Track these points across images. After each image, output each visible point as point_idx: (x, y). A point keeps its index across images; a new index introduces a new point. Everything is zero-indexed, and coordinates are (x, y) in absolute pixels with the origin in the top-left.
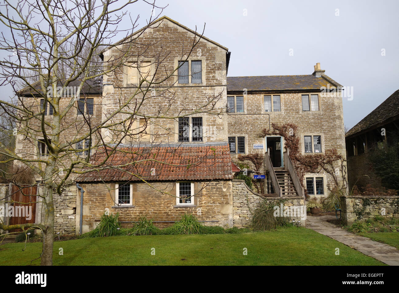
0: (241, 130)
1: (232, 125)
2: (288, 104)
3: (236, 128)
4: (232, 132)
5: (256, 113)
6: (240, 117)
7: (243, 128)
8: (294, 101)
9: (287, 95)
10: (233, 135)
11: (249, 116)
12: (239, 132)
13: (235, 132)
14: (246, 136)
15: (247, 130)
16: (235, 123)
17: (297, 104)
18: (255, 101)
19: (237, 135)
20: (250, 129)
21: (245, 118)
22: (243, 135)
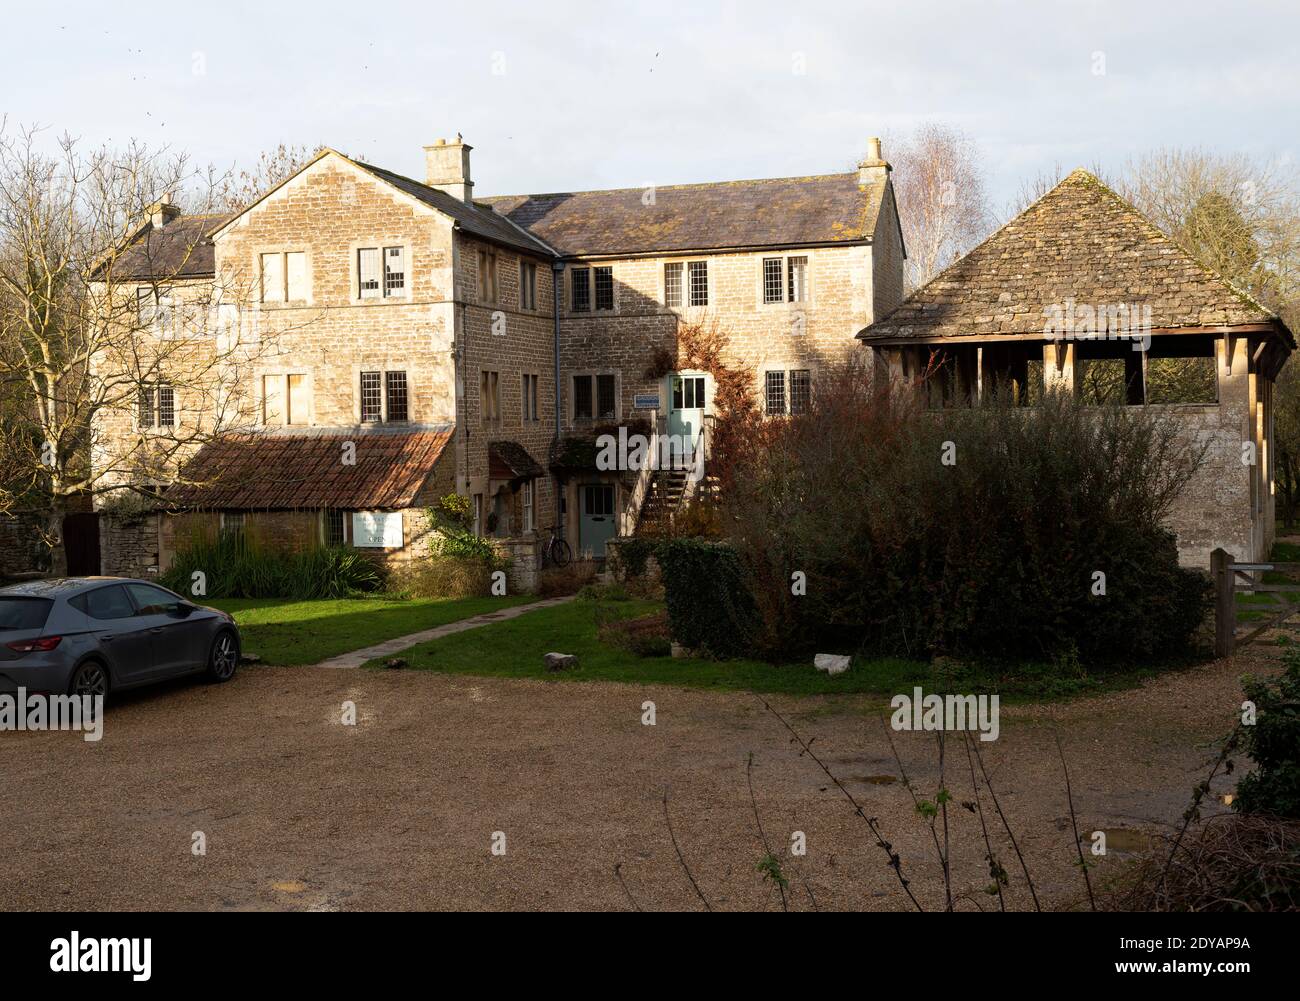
0: (606, 358)
1: (583, 346)
2: (727, 286)
3: (593, 354)
4: (583, 364)
5: (643, 311)
6: (602, 324)
7: (610, 353)
8: (741, 277)
9: (723, 261)
10: (587, 371)
11: (625, 320)
12: (599, 363)
13: (590, 365)
14: (619, 374)
15: (621, 357)
16: (591, 339)
17: (750, 285)
18: (642, 278)
19: (595, 372)
20: (627, 355)
21: (616, 325)
22: (610, 371)
